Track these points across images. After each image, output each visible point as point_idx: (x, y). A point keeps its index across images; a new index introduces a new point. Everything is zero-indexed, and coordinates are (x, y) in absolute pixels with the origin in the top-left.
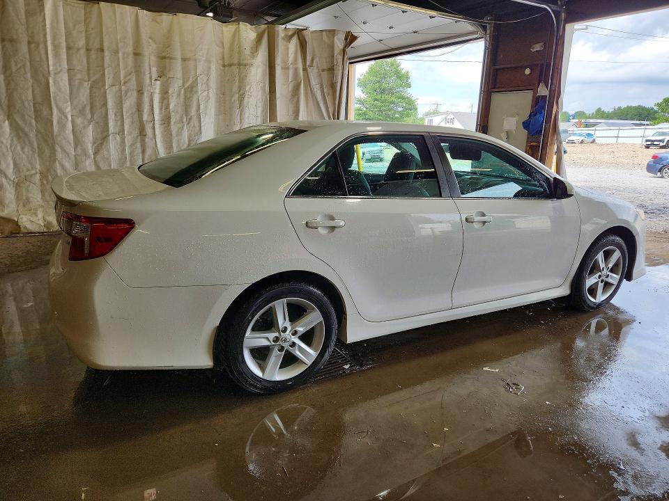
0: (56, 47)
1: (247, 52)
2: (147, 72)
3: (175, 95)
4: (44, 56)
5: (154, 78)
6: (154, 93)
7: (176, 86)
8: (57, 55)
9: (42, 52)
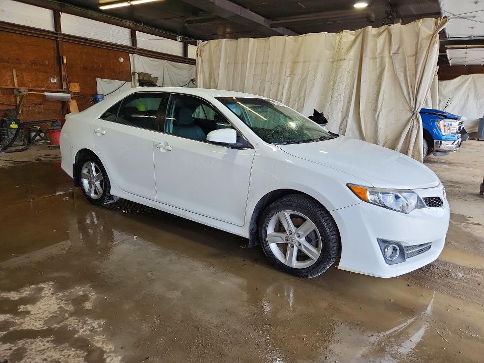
0: (251, 63)
1: (344, 51)
2: (284, 72)
3: (296, 85)
4: (245, 69)
5: (287, 75)
6: (285, 84)
7: (297, 78)
8: (250, 68)
9: (245, 66)
